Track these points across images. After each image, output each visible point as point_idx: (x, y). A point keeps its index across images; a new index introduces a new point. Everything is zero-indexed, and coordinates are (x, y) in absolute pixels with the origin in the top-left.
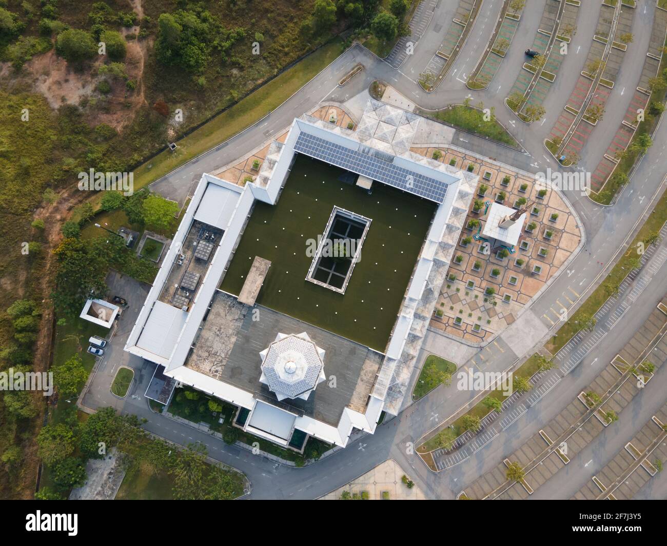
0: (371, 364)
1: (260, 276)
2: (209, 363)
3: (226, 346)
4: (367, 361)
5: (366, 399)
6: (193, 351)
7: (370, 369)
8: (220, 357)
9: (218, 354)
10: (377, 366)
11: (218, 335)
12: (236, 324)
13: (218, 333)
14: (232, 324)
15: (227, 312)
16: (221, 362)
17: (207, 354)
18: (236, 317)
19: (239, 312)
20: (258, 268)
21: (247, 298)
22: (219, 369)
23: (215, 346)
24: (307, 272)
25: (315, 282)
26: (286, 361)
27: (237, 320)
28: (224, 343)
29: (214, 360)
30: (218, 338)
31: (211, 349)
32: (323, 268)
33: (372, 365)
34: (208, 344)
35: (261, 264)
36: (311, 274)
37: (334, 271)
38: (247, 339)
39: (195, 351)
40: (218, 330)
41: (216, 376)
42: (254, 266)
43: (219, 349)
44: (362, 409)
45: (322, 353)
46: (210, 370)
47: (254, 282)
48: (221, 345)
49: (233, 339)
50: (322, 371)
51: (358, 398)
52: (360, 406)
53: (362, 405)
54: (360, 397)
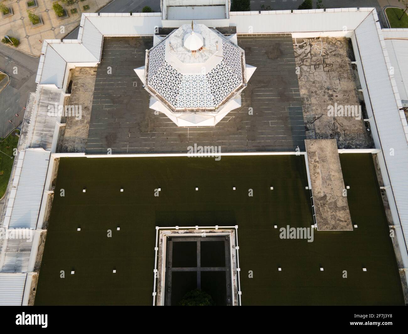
0: (78, 135)
1: (322, 195)
2: (318, 51)
3: (308, 81)
4: (85, 136)
5: (73, 87)
6: (350, 57)
7: (77, 127)
8: (308, 64)
9: (312, 67)
10: (67, 135)
11: (328, 89)
12: (312, 113)
13: (331, 92)
14: (319, 111)
15: (337, 124)
16: (302, 60)
17: (328, 61)
18: (317, 123)
19: (318, 131)
20: (335, 207)
21: (322, 149)
22: (299, 51)
23: (324, 74)
24: (241, 242)
25: (218, 231)
26: (207, 48)
27: (315, 119)
28: (314, 83)
29: (314, 58)
30: (327, 85)
31: (326, 69)
32: (217, 269)
33: (75, 134)
34: (335, 74)
35: (334, 217)
36: (232, 242)
37: (195, 273)
38: (284, 97)
39: (347, 59)
40: (332, 96)
41: (298, 42)
42: (343, 208)
43: (316, 73)
44: (77, 74)
45: (154, 102)
46: (311, 45)
47: (327, 180)
48: (316, 79)
49: (303, 92)
50: (143, 80)
51: (86, 84)
52: (79, 77)
53: (78, 78)
54: (83, 87)
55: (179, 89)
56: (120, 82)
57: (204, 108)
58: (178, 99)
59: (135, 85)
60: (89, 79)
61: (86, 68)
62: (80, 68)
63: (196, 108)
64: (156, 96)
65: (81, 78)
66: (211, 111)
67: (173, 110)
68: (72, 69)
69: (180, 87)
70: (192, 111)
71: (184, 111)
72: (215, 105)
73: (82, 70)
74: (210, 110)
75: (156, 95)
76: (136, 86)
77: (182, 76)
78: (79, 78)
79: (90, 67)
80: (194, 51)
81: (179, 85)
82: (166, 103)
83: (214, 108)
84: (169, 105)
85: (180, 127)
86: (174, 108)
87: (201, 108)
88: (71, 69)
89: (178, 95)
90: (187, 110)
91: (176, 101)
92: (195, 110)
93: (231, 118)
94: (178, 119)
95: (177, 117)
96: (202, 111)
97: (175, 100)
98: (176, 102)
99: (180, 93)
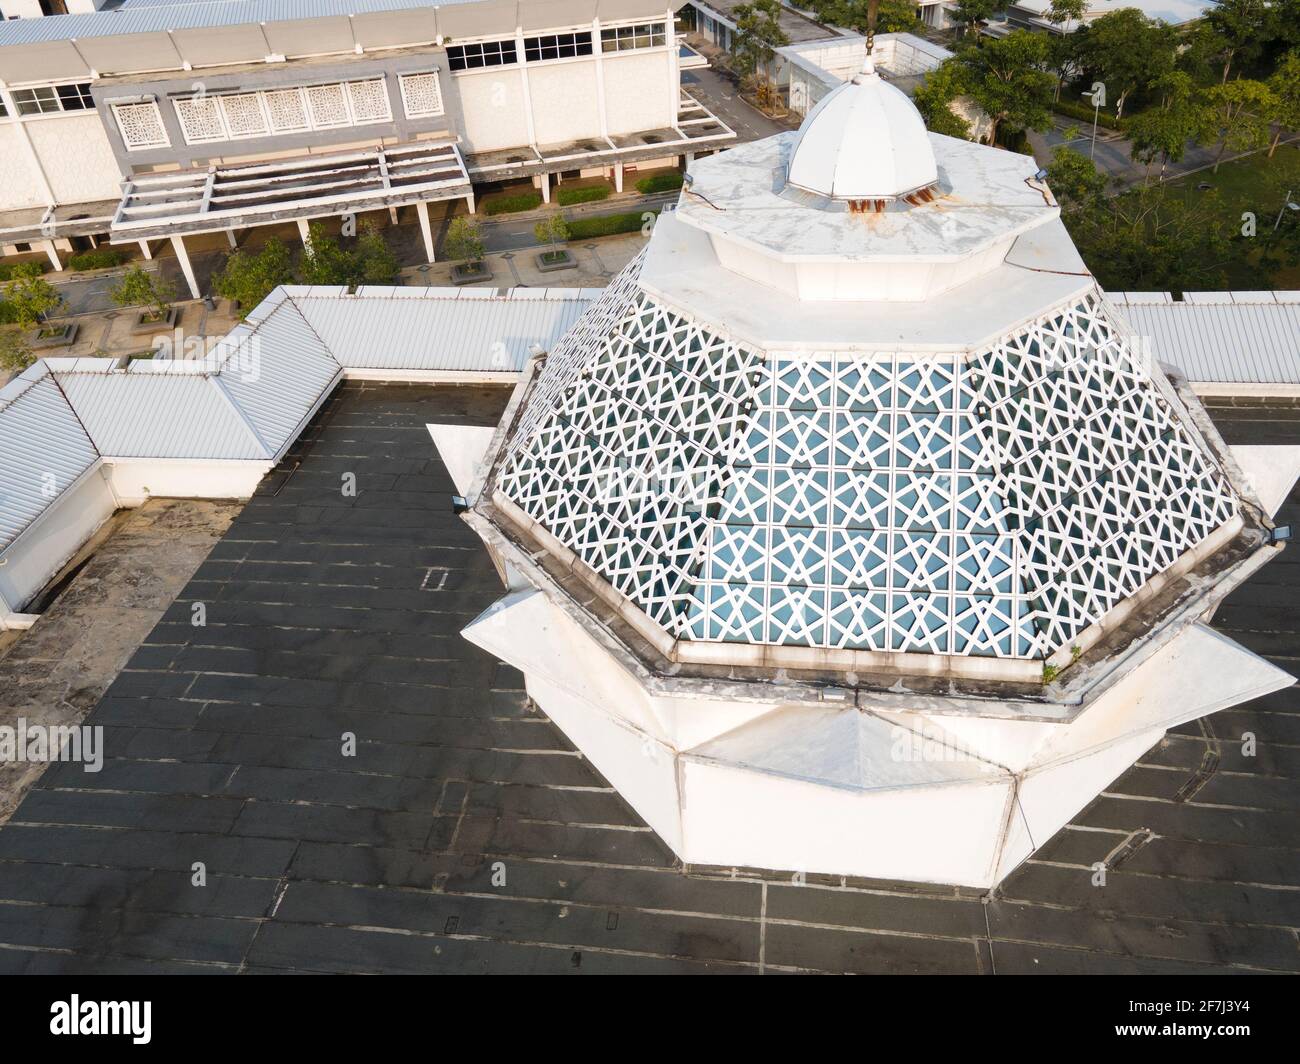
26: (965, 197)
44: (138, 526)
51: (159, 573)
52: (143, 537)
53: (131, 542)
54: (135, 585)
55: (726, 476)
56: (347, 563)
57: (934, 665)
58: (710, 557)
59: (433, 582)
60: (190, 550)
61: (201, 504)
62: (169, 503)
63: (864, 660)
64: (539, 562)
65: (151, 543)
66: (1003, 691)
67: (654, 665)
68: (130, 509)
69: (732, 455)
70: (825, 680)
71: (752, 678)
72: (1046, 637)
73: (176, 511)
74: (996, 683)
75: (534, 557)
76: (439, 589)
77: (759, 368)
78: (141, 541)
79: (223, 500)
80: (865, 205)
81: (730, 441)
82: (601, 609)
83: (1035, 671)
84: (626, 625)
85: (696, 869)
86: (666, 644)
87: (907, 663)
88: (125, 509)
89: (711, 523)
90: (781, 676)
91: (693, 580)
92: (852, 679)
93: (1125, 844)
94: (691, 768)
95: (679, 758)
96: (922, 693)
97: (683, 574)
98: (692, 590)
99: (729, 508)
